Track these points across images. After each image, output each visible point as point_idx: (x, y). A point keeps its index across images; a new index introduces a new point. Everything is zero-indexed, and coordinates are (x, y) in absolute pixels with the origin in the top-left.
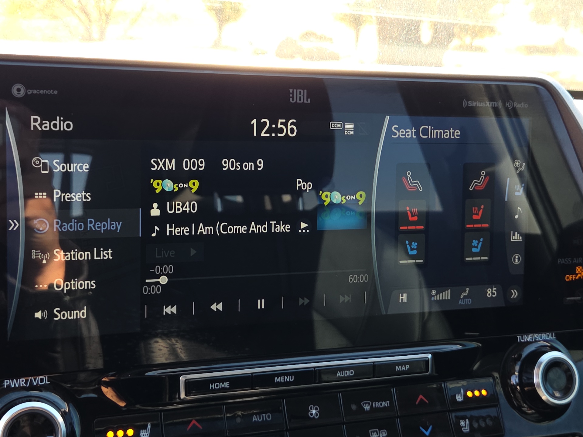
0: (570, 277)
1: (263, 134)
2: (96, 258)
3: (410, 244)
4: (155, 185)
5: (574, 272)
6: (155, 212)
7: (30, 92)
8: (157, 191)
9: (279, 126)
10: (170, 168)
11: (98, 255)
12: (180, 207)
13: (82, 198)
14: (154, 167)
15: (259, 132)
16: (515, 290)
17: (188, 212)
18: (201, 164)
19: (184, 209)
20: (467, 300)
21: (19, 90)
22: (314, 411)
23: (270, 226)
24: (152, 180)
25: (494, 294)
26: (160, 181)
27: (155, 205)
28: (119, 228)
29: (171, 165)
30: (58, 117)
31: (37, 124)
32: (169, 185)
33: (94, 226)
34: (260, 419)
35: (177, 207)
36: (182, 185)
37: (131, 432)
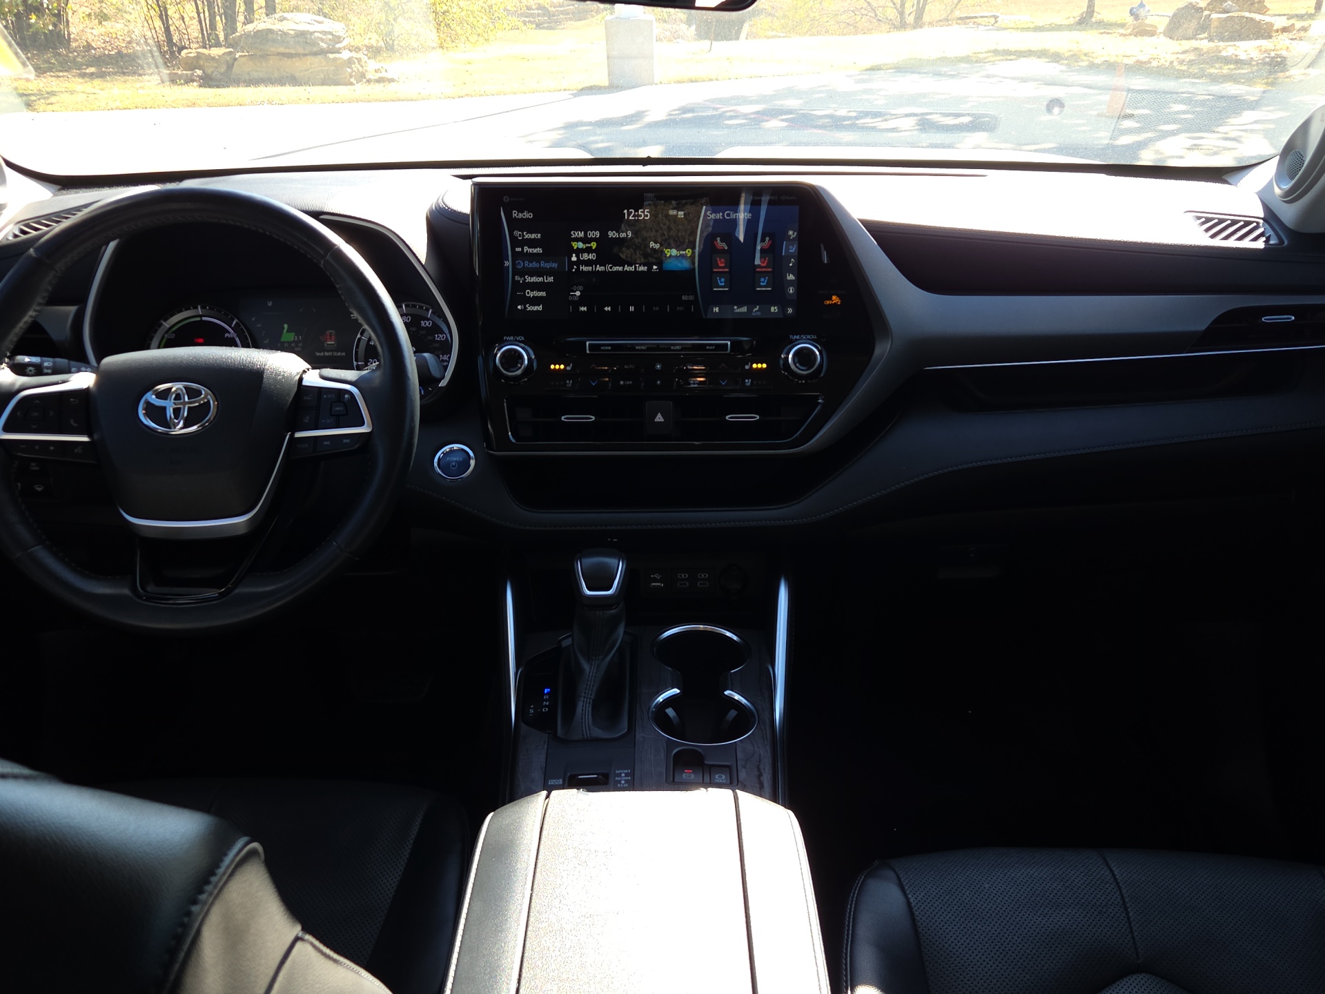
0: (828, 302)
1: (631, 218)
2: (545, 281)
3: (720, 280)
4: (573, 245)
5: (831, 299)
6: (574, 258)
7: (512, 199)
8: (575, 248)
9: (640, 213)
10: (581, 236)
11: (547, 280)
12: (587, 256)
13: (537, 251)
14: (573, 235)
15: (628, 216)
16: (790, 309)
17: (591, 259)
18: (597, 234)
19: (589, 257)
20: (757, 313)
21: (506, 199)
22: (658, 366)
23: (635, 267)
24: (572, 242)
25: (776, 310)
26: (576, 243)
27: (574, 255)
28: (556, 266)
29: (581, 234)
30: (525, 211)
31: (515, 215)
32: (581, 245)
33: (544, 265)
34: (628, 367)
35: (585, 256)
36: (587, 245)
37: (562, 367)
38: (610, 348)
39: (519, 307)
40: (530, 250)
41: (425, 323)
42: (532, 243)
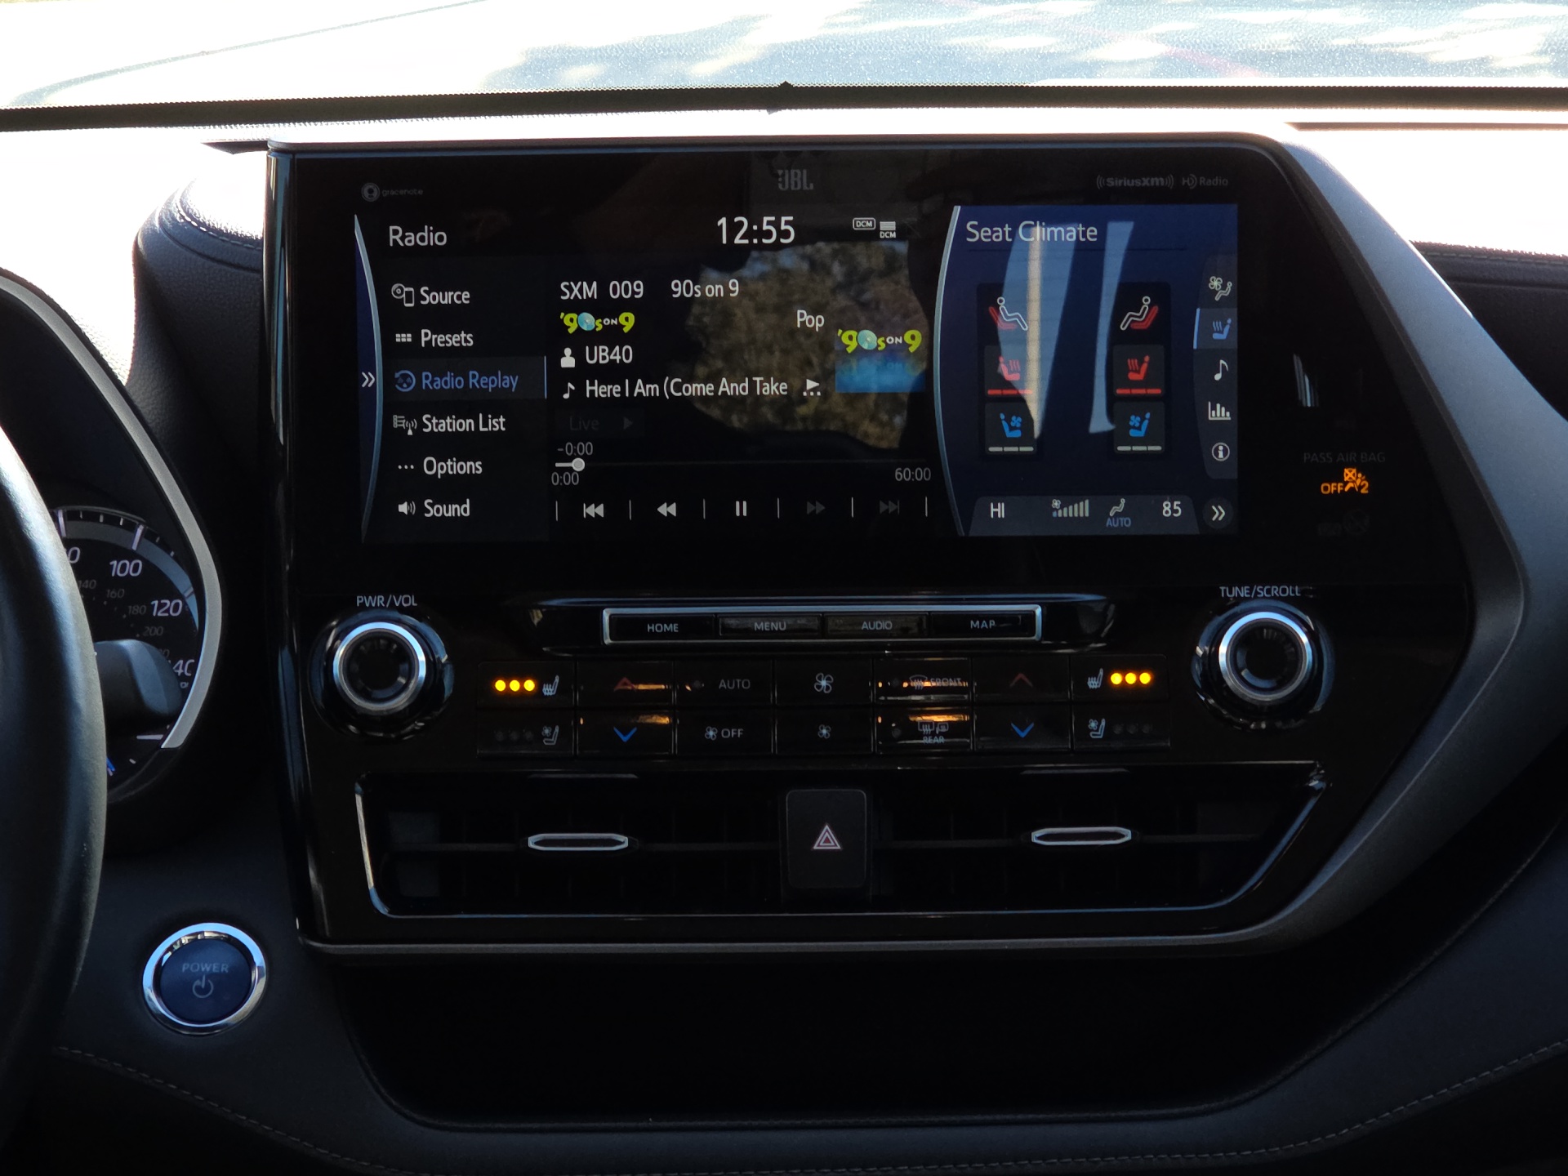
0: (1332, 488)
1: (737, 241)
2: (481, 429)
3: (1008, 420)
4: (567, 322)
5: (1339, 478)
6: (568, 361)
7: (386, 193)
8: (571, 331)
9: (765, 227)
10: (590, 295)
11: (485, 425)
12: (606, 354)
13: (460, 342)
14: (565, 294)
15: (731, 237)
16: (1220, 507)
17: (618, 362)
18: (638, 288)
19: (612, 357)
20: (1121, 519)
21: (371, 191)
22: (824, 683)
23: (752, 385)
24: (562, 314)
25: (1177, 511)
26: (574, 316)
27: (568, 351)
28: (514, 385)
29: (591, 291)
30: (426, 227)
31: (397, 238)
32: (588, 321)
33: (479, 382)
34: (731, 685)
35: (601, 354)
36: (607, 321)
37: (530, 685)
38: (674, 627)
39: (403, 508)
40: (440, 340)
41: (124, 567)
42: (444, 319)
